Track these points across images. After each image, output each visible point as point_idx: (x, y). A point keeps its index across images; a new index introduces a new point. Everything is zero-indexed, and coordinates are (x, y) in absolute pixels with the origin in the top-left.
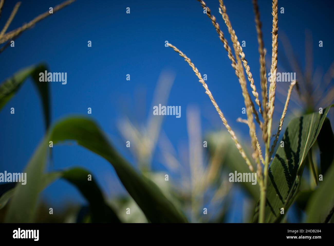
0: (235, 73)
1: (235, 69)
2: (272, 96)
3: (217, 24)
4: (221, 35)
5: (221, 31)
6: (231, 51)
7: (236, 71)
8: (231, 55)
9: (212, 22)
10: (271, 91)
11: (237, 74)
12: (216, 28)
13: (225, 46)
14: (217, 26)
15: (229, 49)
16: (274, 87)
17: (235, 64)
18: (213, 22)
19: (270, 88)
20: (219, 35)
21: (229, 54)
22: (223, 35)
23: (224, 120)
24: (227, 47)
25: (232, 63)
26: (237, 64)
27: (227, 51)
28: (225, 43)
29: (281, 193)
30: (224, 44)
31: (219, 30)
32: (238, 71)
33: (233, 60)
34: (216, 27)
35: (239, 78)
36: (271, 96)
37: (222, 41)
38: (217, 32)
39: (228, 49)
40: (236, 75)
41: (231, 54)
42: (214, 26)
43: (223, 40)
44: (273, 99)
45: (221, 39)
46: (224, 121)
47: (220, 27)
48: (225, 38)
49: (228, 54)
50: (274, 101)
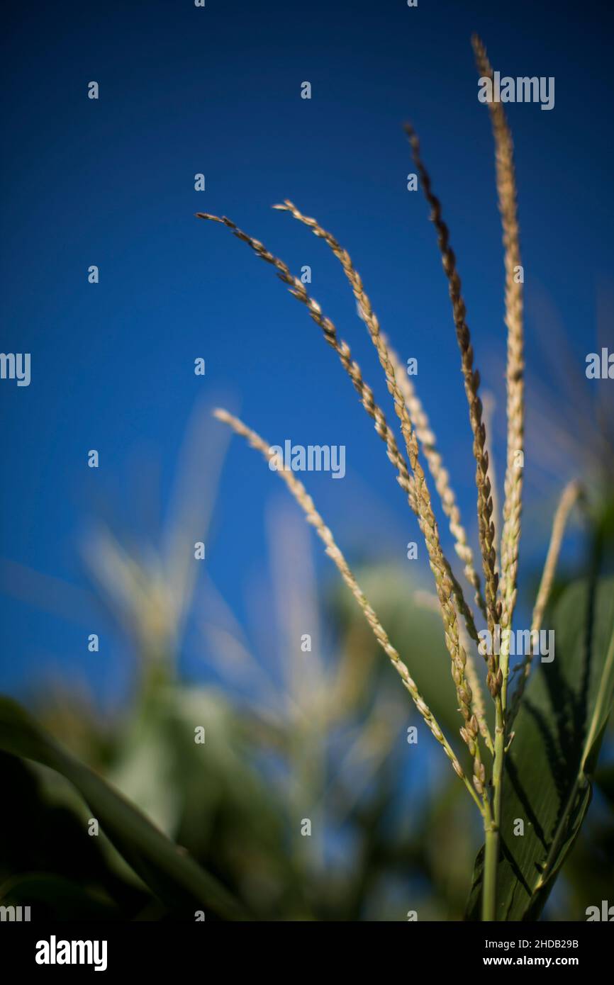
0: (407, 503)
1: (408, 492)
2: (511, 561)
3: (354, 364)
4: (367, 395)
5: (365, 386)
6: (395, 442)
7: (411, 497)
8: (396, 453)
9: (340, 362)
10: (507, 545)
11: (413, 506)
12: (352, 377)
13: (378, 427)
14: (356, 370)
15: (390, 434)
16: (515, 533)
17: (407, 477)
18: (343, 361)
19: (504, 536)
20: (362, 396)
21: (390, 449)
22: (372, 396)
23: (379, 631)
24: (385, 430)
25: (398, 475)
26: (411, 478)
27: (384, 439)
28: (378, 417)
29: (539, 819)
30: (375, 420)
31: (360, 382)
32: (415, 497)
33: (401, 466)
34: (352, 373)
35: (418, 515)
36: (508, 559)
37: (370, 412)
38: (354, 387)
39: (387, 435)
40: (411, 507)
41: (396, 449)
42: (347, 370)
43: (372, 411)
44: (513, 569)
45: (366, 406)
46: (379, 635)
47: (362, 372)
48: (376, 405)
49: (387, 449)
50: (517, 574)
